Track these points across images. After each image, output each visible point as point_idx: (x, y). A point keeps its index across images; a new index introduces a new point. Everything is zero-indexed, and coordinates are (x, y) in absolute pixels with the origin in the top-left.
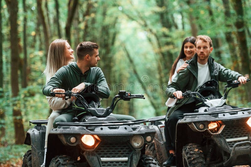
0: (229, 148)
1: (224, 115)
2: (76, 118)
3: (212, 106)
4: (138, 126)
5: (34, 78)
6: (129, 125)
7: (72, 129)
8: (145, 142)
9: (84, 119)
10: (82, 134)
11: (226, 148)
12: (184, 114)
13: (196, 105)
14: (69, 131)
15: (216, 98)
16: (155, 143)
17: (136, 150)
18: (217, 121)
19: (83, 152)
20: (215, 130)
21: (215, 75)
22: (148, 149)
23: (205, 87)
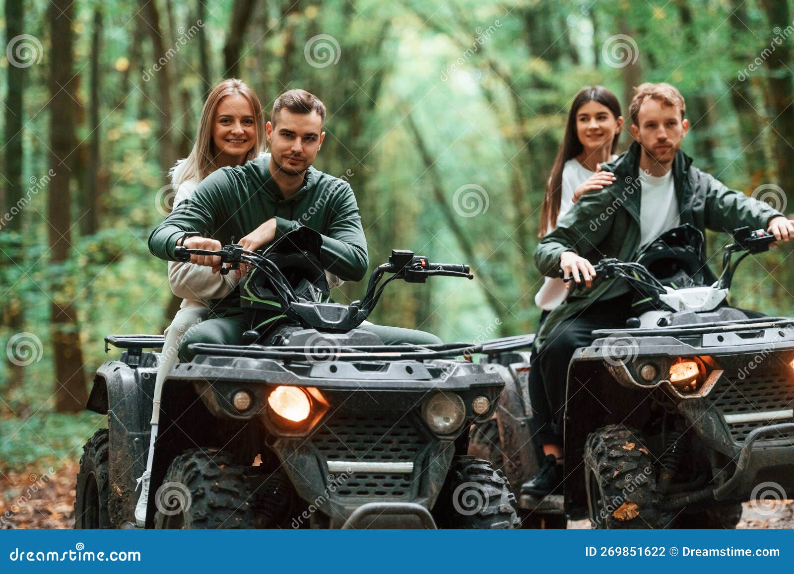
0: (732, 444)
1: (721, 339)
2: (254, 332)
3: (684, 309)
4: (449, 365)
5: (120, 206)
6: (420, 358)
7: (238, 365)
8: (468, 414)
9: (280, 337)
10: (271, 384)
11: (724, 444)
12: (595, 332)
13: (633, 305)
14: (230, 371)
15: (697, 284)
16: (499, 421)
17: (439, 440)
18: (698, 356)
19: (273, 439)
20: (691, 387)
21: (696, 209)
22: (476, 439)
23: (660, 248)
